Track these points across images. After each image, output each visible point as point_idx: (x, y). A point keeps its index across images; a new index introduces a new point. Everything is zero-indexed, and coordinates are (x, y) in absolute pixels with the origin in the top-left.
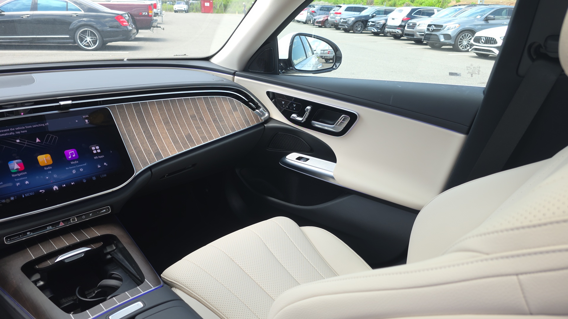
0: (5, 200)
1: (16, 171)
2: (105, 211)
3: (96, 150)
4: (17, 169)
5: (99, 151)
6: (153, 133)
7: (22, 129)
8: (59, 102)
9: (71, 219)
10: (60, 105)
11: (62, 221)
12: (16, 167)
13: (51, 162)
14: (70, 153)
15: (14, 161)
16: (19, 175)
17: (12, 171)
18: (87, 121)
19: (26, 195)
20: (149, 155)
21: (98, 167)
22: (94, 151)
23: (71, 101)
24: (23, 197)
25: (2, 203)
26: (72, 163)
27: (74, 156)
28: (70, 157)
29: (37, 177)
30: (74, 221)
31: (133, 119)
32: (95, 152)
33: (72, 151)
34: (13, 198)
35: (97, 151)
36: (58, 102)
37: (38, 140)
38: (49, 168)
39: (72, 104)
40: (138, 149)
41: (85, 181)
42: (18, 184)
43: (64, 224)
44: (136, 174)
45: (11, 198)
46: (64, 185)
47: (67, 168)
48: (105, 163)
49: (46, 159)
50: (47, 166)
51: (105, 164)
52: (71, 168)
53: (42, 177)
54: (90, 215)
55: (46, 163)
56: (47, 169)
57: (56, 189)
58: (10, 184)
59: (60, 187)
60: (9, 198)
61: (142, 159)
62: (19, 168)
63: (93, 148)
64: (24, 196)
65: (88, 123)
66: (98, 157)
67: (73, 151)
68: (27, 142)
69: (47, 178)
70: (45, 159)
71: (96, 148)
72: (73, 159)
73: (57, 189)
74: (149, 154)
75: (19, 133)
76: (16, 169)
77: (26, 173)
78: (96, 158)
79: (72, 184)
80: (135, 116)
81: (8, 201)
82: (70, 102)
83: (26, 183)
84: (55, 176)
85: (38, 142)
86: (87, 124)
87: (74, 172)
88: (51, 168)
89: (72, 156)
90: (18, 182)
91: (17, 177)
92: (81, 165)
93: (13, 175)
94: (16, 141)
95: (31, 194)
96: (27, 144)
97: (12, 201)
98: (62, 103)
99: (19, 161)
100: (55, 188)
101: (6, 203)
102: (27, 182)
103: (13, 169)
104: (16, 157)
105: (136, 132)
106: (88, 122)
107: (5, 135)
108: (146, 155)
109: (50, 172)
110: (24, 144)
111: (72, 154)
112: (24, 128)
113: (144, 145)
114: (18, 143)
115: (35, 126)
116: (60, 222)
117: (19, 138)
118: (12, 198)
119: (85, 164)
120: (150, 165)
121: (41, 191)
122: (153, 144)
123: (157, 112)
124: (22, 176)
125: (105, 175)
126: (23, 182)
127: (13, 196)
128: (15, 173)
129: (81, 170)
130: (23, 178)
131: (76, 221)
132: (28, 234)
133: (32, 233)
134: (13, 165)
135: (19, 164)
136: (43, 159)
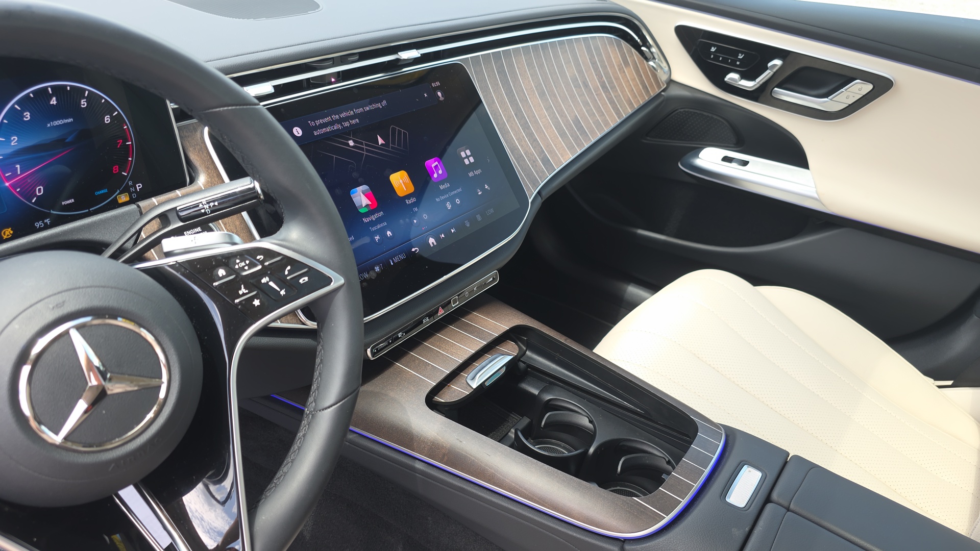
0: (368, 273)
1: (367, 210)
2: (491, 279)
3: (467, 157)
4: (367, 206)
5: (472, 160)
6: (528, 118)
7: (350, 115)
8: (399, 53)
9: (452, 301)
11: (442, 307)
12: (365, 201)
13: (411, 189)
14: (433, 166)
15: (357, 188)
16: (374, 218)
17: (363, 211)
18: (439, 94)
19: (396, 260)
20: (535, 165)
21: (479, 194)
22: (465, 160)
24: (392, 264)
25: (365, 280)
26: (442, 187)
27: (440, 172)
28: (436, 175)
29: (401, 221)
30: (455, 303)
32: (466, 162)
33: (435, 162)
34: (378, 267)
35: (469, 160)
36: (396, 54)
37: (381, 141)
38: (413, 200)
40: (517, 152)
41: (468, 225)
42: (377, 238)
43: (444, 312)
44: (530, 200)
47: (437, 200)
48: (486, 185)
49: (403, 182)
50: (408, 197)
51: (486, 187)
52: (443, 197)
53: (407, 220)
54: (475, 289)
55: (405, 190)
56: (410, 202)
57: (433, 243)
58: (367, 239)
59: (437, 239)
60: (373, 269)
61: (528, 172)
62: (370, 203)
63: (463, 154)
64: (393, 262)
65: (443, 98)
66: (473, 173)
67: (437, 163)
68: (366, 145)
69: (415, 221)
70: (401, 181)
71: (466, 154)
72: (441, 180)
73: (435, 243)
74: (534, 162)
75: (347, 124)
76: (365, 207)
77: (382, 213)
78: (470, 174)
79: (453, 231)
81: (373, 275)
83: (389, 235)
84: (425, 217)
85: (382, 145)
86: (441, 101)
87: (449, 206)
88: (415, 199)
89: (438, 173)
90: (376, 232)
91: (373, 223)
92: (455, 192)
93: (366, 220)
94: (348, 144)
95: (402, 257)
96: (367, 151)
99: (364, 187)
100: (432, 241)
101: (371, 279)
102: (389, 233)
103: (361, 206)
104: (360, 180)
105: (504, 116)
106: (442, 96)
107: (328, 129)
108: (530, 164)
109: (416, 209)
110: (362, 149)
111: (437, 168)
112: (352, 113)
114: (352, 147)
115: (368, 109)
116: (439, 309)
117: (351, 137)
118: (377, 269)
119: (460, 189)
120: (542, 185)
121: (413, 250)
122: (534, 141)
124: (379, 220)
125: (492, 211)
126: (382, 232)
127: (378, 264)
128: (367, 215)
129: (458, 201)
130: (382, 225)
131: (458, 302)
132: (399, 336)
133: (404, 335)
134: (358, 198)
135: (367, 196)
136: (399, 182)
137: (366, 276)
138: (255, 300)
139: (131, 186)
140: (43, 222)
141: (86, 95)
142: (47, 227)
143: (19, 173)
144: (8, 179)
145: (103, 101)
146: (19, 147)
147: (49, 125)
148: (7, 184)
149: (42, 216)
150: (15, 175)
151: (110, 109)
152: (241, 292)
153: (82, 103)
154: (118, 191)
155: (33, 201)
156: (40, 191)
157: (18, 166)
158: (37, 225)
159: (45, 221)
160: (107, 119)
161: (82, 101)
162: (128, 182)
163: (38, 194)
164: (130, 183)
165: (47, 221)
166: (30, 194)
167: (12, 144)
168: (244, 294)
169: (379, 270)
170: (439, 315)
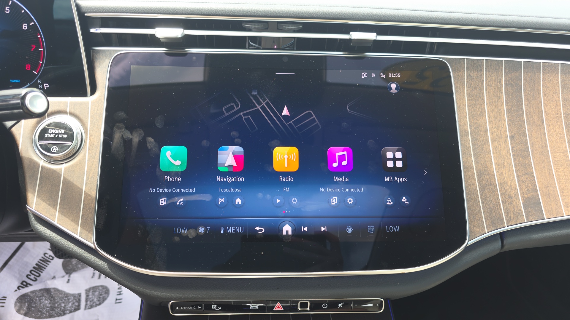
0: (188, 230)
1: (227, 170)
2: (371, 305)
3: (394, 159)
4: (230, 166)
5: (399, 164)
6: (532, 145)
8: (351, 33)
9: (299, 302)
10: (350, 40)
11: (282, 302)
12: (230, 161)
13: (295, 167)
14: (338, 154)
15: (230, 147)
16: (230, 180)
17: (221, 169)
18: (393, 86)
19: (229, 230)
20: (510, 200)
21: (388, 203)
22: (388, 162)
23: (375, 34)
24: (222, 232)
25: (180, 235)
26: (336, 179)
27: (344, 163)
28: (335, 165)
29: (260, 195)
30: (305, 308)
31: (494, 100)
32: (390, 164)
33: (343, 151)
35: (395, 164)
36: (348, 33)
37: (285, 112)
38: (288, 179)
39: (375, 41)
40: (488, 177)
41: (349, 231)
42: (221, 200)
43: (283, 309)
44: (469, 242)
45: (200, 228)
46: (306, 229)
47: (322, 190)
48: (404, 198)
49: (288, 159)
50: (285, 174)
51: (404, 200)
52: (331, 190)
53: (268, 196)
54: (340, 305)
55: (286, 166)
56: (284, 180)
57: (287, 232)
58: (206, 198)
59: (296, 231)
60: (196, 228)
61: (492, 206)
62: (235, 165)
63: (389, 155)
64: (225, 231)
65: (396, 91)
66: (394, 179)
67: (345, 153)
69: (278, 201)
70: (286, 157)
71: (394, 156)
72: (340, 171)
73: (290, 233)
74: (510, 197)
76: (227, 166)
77: (242, 179)
78: (388, 179)
79: (323, 229)
80: (502, 93)
81: (192, 233)
82: (372, 36)
83: (237, 203)
84: (295, 201)
85: (285, 116)
86: (392, 93)
87: (334, 201)
88: (291, 179)
89: (340, 163)
90: (222, 195)
92: (353, 190)
93: (218, 179)
95: (238, 230)
97: (198, 236)
98: (355, 35)
99: (239, 150)
100: (287, 229)
101: (187, 237)
102: (238, 201)
103: (223, 165)
104: (236, 140)
105: (492, 134)
106: (396, 89)
108: (502, 198)
109: (288, 190)
111: (342, 158)
113: (504, 171)
118: (201, 230)
119: (362, 190)
120: (507, 229)
121: (257, 228)
122: (527, 174)
123: (557, 93)
125: (397, 229)
126: (231, 197)
127: (205, 226)
128: (224, 174)
129: (350, 201)
130: (235, 190)
131: (308, 309)
132: (213, 308)
133: (220, 308)
134: (225, 156)
135: (236, 157)
136: (283, 157)
137: (185, 231)
139: (40, 84)
141: (10, 4)
145: (23, 11)
151: (28, 19)
153: (6, 10)
154: (29, 85)
160: (25, 27)
161: (7, 8)
162: (37, 80)
164: (39, 81)
169: (203, 232)
170: (274, 310)
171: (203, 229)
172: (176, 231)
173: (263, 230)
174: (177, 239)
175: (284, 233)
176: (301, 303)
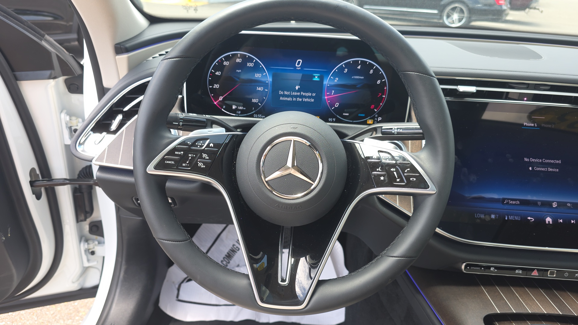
0: (485, 216)
9: (549, 271)
11: (538, 270)
19: (511, 218)
24: (506, 219)
25: (480, 219)
30: (552, 275)
43: (538, 275)
45: (492, 215)
46: (561, 221)
54: (576, 275)
57: (549, 222)
59: (555, 221)
60: (490, 215)
64: (508, 218)
73: (551, 223)
79: (572, 222)
81: (487, 218)
95: (517, 218)
97: (492, 219)
100: (549, 220)
101: (485, 220)
104: (510, 160)
116: (534, 269)
121: (529, 218)
127: (495, 214)
131: (555, 276)
132: (491, 270)
133: (496, 270)
137: (482, 216)
138: (382, 177)
139: (376, 117)
140: (332, 119)
141: (374, 68)
142: (333, 122)
143: (332, 94)
144: (327, 95)
145: (380, 73)
146: (337, 83)
147: (353, 77)
148: (326, 98)
149: (333, 117)
150: (330, 95)
151: (382, 77)
152: (378, 170)
154: (369, 118)
155: (333, 109)
156: (337, 105)
157: (333, 91)
158: (330, 119)
159: (333, 119)
160: (379, 82)
161: (371, 70)
162: (375, 115)
163: (336, 106)
164: (376, 116)
165: (334, 119)
166: (332, 105)
167: (335, 81)
168: (379, 171)
169: (494, 218)
170: (532, 274)
171: (494, 216)
172: (477, 216)
173: (532, 220)
174: (478, 221)
175: (547, 222)
176: (550, 272)
